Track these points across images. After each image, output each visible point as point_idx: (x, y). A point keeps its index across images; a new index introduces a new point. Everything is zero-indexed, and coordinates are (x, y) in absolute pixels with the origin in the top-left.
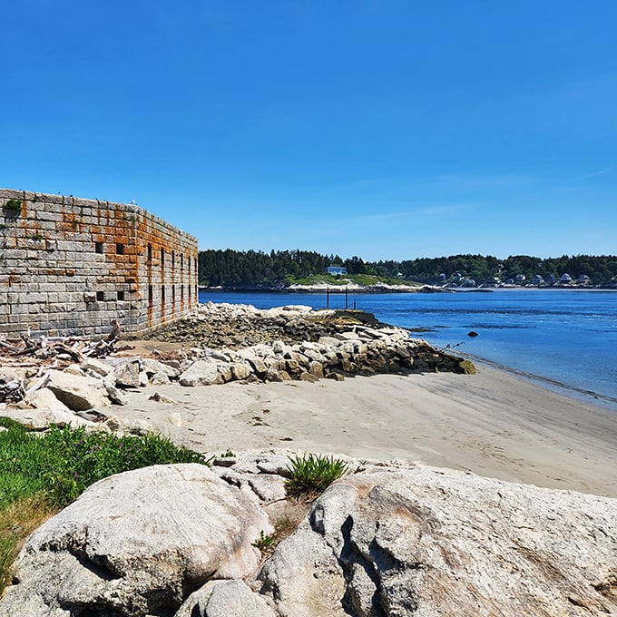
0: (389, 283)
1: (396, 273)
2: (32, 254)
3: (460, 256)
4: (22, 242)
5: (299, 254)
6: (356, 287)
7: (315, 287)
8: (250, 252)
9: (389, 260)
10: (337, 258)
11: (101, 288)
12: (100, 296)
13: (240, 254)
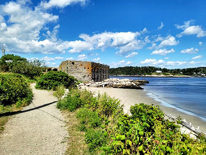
0: (174, 75)
1: (180, 72)
2: (75, 70)
3: (201, 67)
4: (74, 68)
5: (149, 67)
6: (164, 76)
7: (152, 76)
8: (136, 67)
9: (178, 69)
10: (160, 68)
11: (85, 75)
12: (85, 76)
13: (134, 67)
